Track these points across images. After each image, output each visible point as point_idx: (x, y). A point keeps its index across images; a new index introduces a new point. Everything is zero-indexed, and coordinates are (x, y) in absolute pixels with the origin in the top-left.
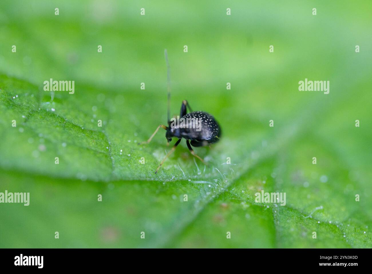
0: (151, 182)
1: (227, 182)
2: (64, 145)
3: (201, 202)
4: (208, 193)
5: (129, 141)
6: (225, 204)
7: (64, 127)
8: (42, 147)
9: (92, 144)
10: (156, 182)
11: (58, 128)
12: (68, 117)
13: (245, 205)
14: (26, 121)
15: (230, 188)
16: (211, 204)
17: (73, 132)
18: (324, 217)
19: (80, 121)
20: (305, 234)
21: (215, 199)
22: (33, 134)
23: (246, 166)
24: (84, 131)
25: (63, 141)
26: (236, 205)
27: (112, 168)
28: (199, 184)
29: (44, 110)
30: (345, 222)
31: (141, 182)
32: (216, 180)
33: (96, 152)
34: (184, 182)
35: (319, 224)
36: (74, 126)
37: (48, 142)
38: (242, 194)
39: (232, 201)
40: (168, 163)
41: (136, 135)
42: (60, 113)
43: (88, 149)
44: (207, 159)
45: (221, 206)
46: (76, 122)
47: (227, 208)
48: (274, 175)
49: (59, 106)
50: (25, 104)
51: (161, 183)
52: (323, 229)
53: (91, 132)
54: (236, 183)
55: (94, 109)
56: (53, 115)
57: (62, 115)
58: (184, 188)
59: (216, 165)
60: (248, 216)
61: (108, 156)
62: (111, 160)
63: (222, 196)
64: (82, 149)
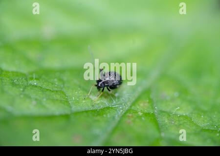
0: (91, 111)
1: (129, 104)
2: (45, 100)
3: (118, 116)
4: (121, 111)
5: (76, 93)
6: (130, 115)
7: (43, 91)
8: (34, 102)
9: (58, 97)
10: (94, 110)
11: (40, 92)
12: (44, 86)
13: (140, 114)
14: (23, 91)
15: (131, 107)
16: (124, 116)
17: (48, 93)
18: (180, 113)
19: (50, 87)
20: (173, 122)
21: (125, 113)
22: (28, 97)
23: (136, 95)
24: (53, 91)
25: (43, 98)
26: (136, 114)
27: (71, 107)
28: (115, 107)
29: (31, 85)
30: (192, 113)
31: (87, 112)
32: (123, 104)
33: (61, 101)
34: (108, 108)
35: (179, 117)
36: (47, 90)
37: (36, 99)
38: (138, 109)
39: (133, 113)
40: (97, 100)
41: (79, 89)
42: (39, 85)
43: (57, 100)
44: (116, 95)
45: (129, 116)
46: (48, 88)
47: (132, 116)
48: (151, 96)
49: (38, 81)
50: (21, 83)
51: (96, 110)
52: (181, 118)
53: (57, 91)
54: (134, 104)
55: (56, 80)
56: (36, 86)
57: (40, 86)
58: (108, 111)
59: (122, 97)
60: (143, 118)
61: (67, 102)
62: (69, 103)
63: (128, 111)
64: (54, 100)
